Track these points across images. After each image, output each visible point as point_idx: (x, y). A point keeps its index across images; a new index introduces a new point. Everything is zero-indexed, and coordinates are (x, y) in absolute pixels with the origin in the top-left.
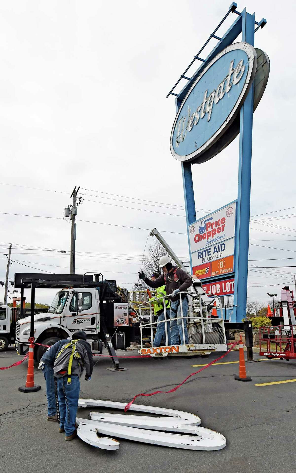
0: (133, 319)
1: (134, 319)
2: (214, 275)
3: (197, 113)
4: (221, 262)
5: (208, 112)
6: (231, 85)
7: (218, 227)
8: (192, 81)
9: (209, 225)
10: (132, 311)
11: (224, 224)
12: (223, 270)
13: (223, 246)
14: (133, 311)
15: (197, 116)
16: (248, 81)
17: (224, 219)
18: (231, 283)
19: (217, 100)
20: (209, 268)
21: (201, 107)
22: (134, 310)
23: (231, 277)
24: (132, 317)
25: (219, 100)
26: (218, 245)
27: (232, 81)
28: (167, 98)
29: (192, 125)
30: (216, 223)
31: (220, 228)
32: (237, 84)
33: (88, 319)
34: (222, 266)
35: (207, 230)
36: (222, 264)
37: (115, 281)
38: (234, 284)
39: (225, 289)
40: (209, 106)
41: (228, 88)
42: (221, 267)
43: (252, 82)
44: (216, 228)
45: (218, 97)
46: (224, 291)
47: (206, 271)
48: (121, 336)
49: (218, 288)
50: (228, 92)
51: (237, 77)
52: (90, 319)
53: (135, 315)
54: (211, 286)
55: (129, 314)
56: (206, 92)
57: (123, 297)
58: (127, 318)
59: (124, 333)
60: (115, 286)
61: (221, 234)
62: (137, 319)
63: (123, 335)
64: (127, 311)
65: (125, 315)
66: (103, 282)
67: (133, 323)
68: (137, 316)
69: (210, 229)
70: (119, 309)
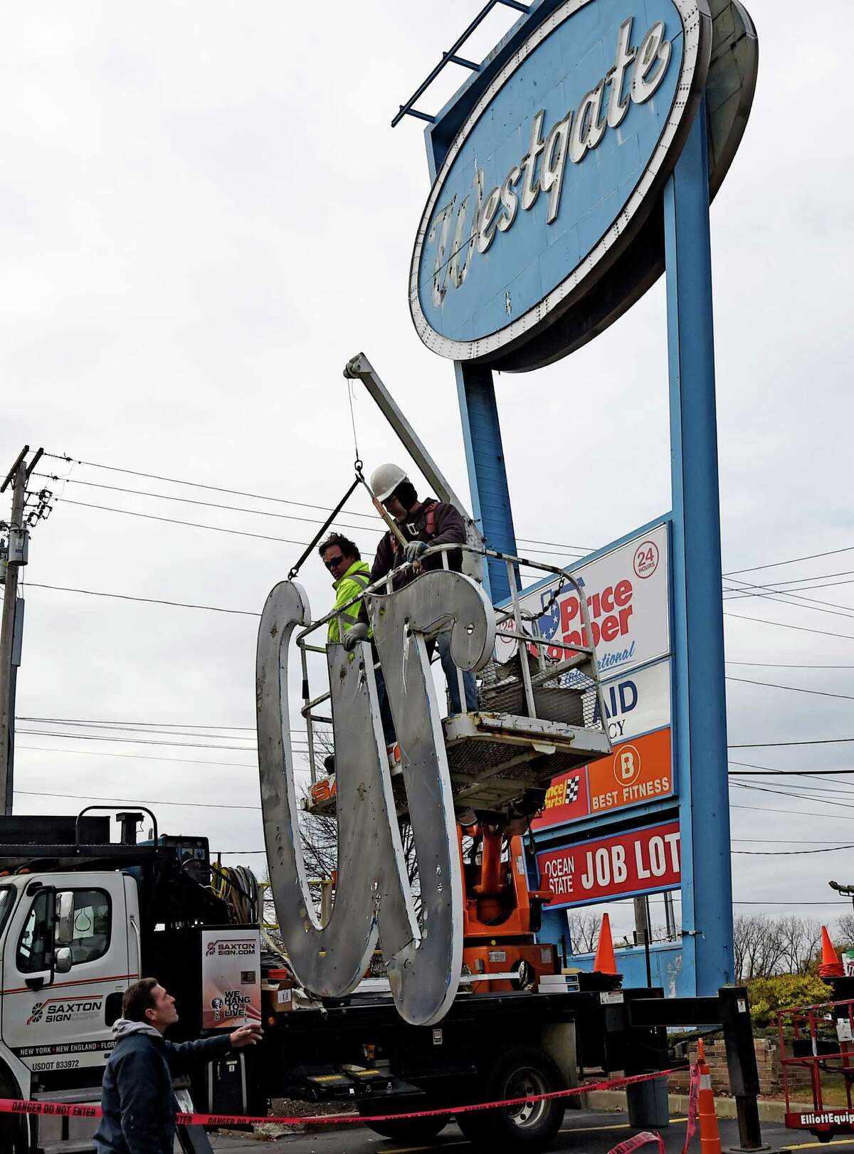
0: (280, 993)
1: (283, 997)
2: (600, 809)
3: (507, 191)
4: (623, 756)
5: (550, 190)
6: (626, 101)
7: (604, 615)
8: (487, 74)
9: (569, 609)
10: (274, 963)
11: (626, 607)
12: (635, 788)
13: (628, 691)
14: (279, 964)
15: (510, 201)
16: (684, 96)
17: (626, 585)
18: (668, 838)
19: (578, 151)
20: (577, 779)
21: (523, 169)
22: (281, 960)
23: (665, 817)
24: (277, 986)
25: (587, 149)
26: (610, 685)
27: (629, 88)
28: (393, 127)
29: (492, 230)
30: (599, 603)
31: (611, 619)
32: (645, 102)
33: (92, 1001)
34: (627, 771)
35: (565, 628)
36: (628, 764)
37: (204, 842)
38: (678, 841)
39: (647, 866)
40: (552, 168)
41: (616, 114)
42: (625, 776)
43: (698, 100)
44: (600, 621)
45: (583, 139)
46: (643, 874)
47: (569, 791)
48: (232, 1069)
49: (619, 863)
50: (617, 127)
51: (644, 78)
52: (104, 1001)
53: (288, 977)
54: (589, 855)
55: (265, 972)
56: (539, 120)
57: (235, 904)
58: (254, 990)
59: (242, 1057)
60: (203, 858)
61: (619, 644)
62: (294, 995)
63: (238, 1067)
64: (253, 963)
65: (247, 977)
66: (156, 847)
67: (282, 1014)
68: (296, 986)
69: (575, 625)
70: (220, 953)
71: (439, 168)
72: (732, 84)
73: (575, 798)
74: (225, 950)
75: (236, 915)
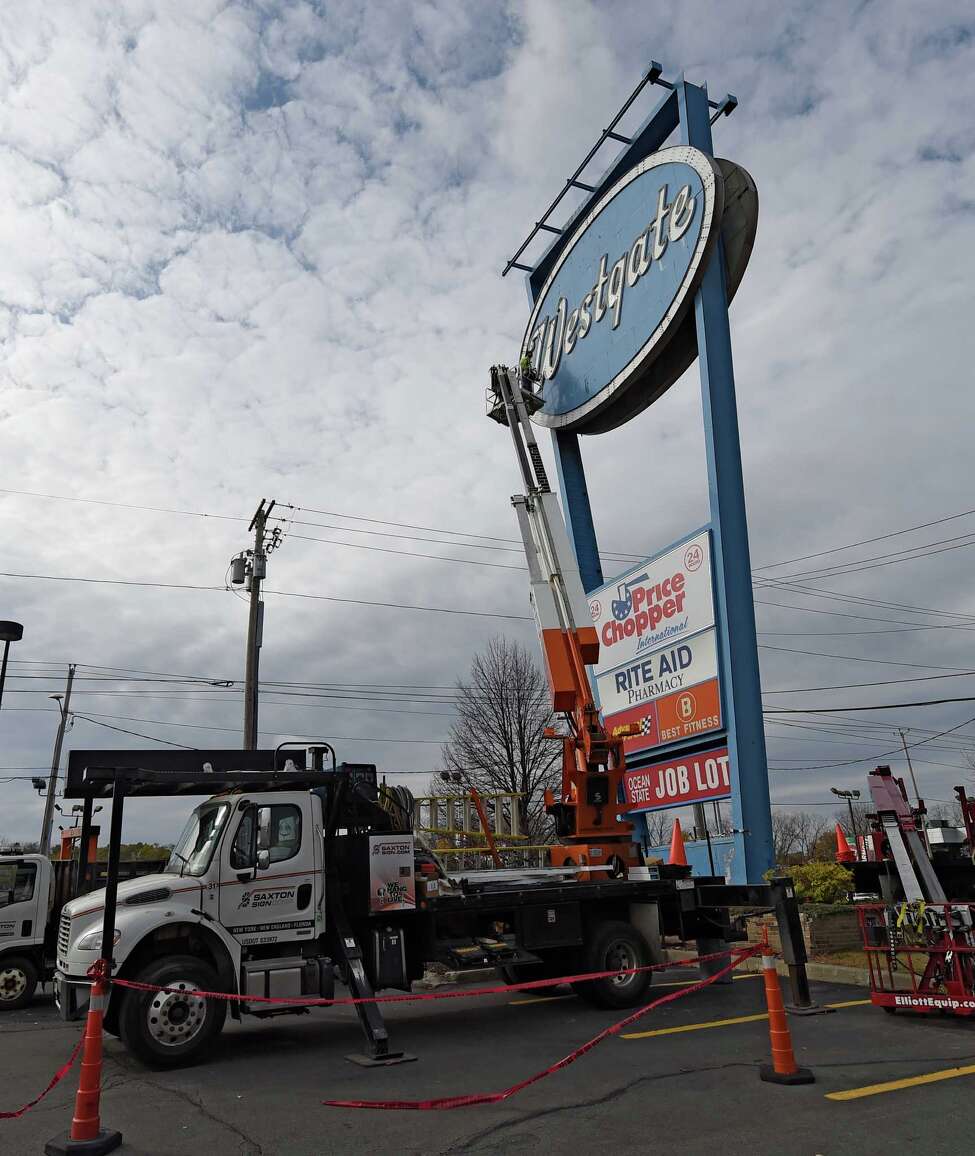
0: (429, 883)
1: (431, 886)
2: (667, 739)
3: (583, 311)
4: (683, 701)
5: (612, 307)
6: (665, 242)
7: (665, 599)
8: (566, 236)
9: (639, 596)
10: (426, 858)
11: (680, 592)
12: (693, 723)
13: (684, 653)
14: (430, 860)
15: (585, 317)
16: (706, 233)
17: (680, 577)
18: (719, 760)
19: (632, 277)
20: (649, 717)
21: (593, 295)
22: (432, 856)
23: (713, 744)
24: (426, 878)
25: (638, 276)
26: (671, 650)
27: (666, 233)
28: (504, 275)
29: (573, 338)
30: (661, 590)
31: (670, 601)
32: (678, 240)
33: (287, 891)
34: (687, 711)
35: (637, 609)
36: (687, 706)
37: (373, 767)
38: (727, 762)
39: (704, 781)
40: (614, 292)
41: (658, 250)
42: (685, 715)
43: (716, 235)
44: (661, 604)
45: (635, 270)
46: (701, 787)
47: (643, 727)
48: (394, 942)
49: (683, 779)
50: (659, 259)
51: (677, 224)
52: (296, 890)
53: (436, 870)
54: (661, 773)
55: (418, 868)
56: (603, 261)
57: (396, 815)
58: (410, 882)
59: (402, 933)
60: (372, 780)
61: (678, 618)
62: (441, 884)
63: (398, 940)
64: (409, 860)
65: (404, 871)
66: (334, 772)
67: (430, 899)
68: (442, 876)
69: (644, 607)
70: (384, 853)
71: (535, 300)
72: (741, 223)
73: (648, 732)
74: (387, 851)
75: (397, 823)
